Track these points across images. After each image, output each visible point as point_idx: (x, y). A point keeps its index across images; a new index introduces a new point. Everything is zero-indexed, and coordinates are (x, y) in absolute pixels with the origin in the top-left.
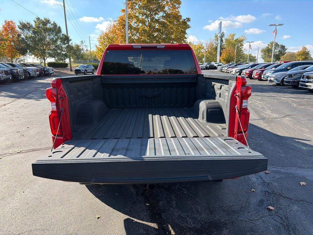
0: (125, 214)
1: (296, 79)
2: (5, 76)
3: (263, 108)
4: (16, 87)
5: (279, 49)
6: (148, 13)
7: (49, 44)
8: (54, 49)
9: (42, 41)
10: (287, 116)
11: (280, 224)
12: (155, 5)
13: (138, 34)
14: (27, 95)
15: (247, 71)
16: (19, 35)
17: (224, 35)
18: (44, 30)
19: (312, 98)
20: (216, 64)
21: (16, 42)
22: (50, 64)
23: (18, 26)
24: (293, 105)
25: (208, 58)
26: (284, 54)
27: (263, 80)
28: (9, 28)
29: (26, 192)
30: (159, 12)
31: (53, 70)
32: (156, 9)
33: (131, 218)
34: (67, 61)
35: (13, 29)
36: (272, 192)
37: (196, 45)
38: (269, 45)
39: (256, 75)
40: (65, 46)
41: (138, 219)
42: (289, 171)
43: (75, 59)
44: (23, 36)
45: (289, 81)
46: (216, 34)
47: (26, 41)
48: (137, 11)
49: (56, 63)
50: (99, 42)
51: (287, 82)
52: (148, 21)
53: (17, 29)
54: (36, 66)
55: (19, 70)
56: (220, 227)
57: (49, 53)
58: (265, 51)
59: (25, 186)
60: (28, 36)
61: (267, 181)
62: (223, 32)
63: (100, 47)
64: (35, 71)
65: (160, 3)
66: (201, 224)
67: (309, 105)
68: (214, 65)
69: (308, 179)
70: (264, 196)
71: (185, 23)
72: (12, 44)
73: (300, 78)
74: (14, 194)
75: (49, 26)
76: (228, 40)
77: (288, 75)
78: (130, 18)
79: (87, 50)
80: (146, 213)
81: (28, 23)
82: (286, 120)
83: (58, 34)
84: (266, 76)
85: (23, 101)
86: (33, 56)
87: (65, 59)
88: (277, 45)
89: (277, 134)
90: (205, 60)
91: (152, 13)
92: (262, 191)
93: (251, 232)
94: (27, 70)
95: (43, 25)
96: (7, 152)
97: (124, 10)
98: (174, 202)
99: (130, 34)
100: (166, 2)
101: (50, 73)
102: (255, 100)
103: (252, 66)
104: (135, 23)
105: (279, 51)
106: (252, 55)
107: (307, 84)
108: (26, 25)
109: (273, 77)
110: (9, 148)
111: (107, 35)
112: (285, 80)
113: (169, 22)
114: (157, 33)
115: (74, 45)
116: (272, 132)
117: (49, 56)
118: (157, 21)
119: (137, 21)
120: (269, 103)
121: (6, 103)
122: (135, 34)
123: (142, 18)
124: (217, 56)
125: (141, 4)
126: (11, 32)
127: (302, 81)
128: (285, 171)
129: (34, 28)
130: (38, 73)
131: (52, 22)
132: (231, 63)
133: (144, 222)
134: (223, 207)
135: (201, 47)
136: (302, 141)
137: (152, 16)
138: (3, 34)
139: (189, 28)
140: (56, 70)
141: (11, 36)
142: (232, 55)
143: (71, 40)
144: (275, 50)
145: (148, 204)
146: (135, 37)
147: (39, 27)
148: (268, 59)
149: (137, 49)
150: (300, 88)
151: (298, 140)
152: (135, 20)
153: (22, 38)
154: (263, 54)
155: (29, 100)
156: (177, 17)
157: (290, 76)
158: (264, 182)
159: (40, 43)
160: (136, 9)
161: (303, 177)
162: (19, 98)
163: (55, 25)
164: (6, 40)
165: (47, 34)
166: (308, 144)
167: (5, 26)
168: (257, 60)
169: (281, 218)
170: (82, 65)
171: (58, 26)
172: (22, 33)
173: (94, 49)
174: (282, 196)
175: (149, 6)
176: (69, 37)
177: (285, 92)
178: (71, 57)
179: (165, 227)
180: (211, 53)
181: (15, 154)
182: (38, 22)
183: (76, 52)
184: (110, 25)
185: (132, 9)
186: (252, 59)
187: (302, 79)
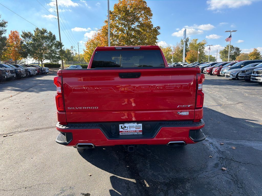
0: (111, 173)
1: (248, 74)
2: (10, 74)
3: (220, 97)
4: (19, 83)
5: (235, 51)
6: (126, 23)
7: (45, 49)
8: (50, 53)
9: (40, 46)
10: (240, 103)
11: (231, 179)
12: (131, 17)
13: (118, 40)
14: (28, 89)
15: (208, 69)
16: (22, 42)
17: (188, 40)
18: (42, 38)
19: (261, 89)
20: (182, 63)
21: (19, 48)
22: (46, 65)
23: (21, 35)
24: (245, 95)
25: (175, 59)
26: (239, 55)
27: (221, 76)
28: (14, 37)
29: (34, 159)
30: (135, 22)
31: (48, 70)
32: (132, 20)
33: (116, 176)
34: (60, 62)
35: (17, 37)
36: (225, 157)
37: (165, 49)
38: (226, 48)
39: (215, 72)
40: (59, 50)
41: (121, 176)
42: (239, 143)
43: (66, 61)
44: (25, 43)
45: (242, 76)
46: (182, 39)
47: (27, 46)
48: (117, 21)
49: (51, 64)
50: (86, 47)
51: (240, 77)
52: (126, 29)
53: (20, 37)
54: (35, 66)
55: (21, 69)
56: (184, 181)
57: (46, 56)
58: (223, 53)
59: (32, 154)
60: (29, 42)
61: (221, 150)
62: (188, 38)
63: (87, 51)
64: (34, 71)
65: (135, 15)
66: (169, 179)
67: (258, 94)
68: (180, 65)
69: (254, 149)
70: (219, 160)
71: (156, 30)
72: (16, 49)
73: (251, 73)
74: (25, 160)
76: (192, 44)
77: (241, 71)
78: (111, 28)
79: (76, 54)
80: (127, 172)
81: (29, 33)
82: (239, 106)
83: (53, 41)
84: (224, 73)
85: (26, 94)
86: (33, 59)
87: (58, 61)
88: (232, 47)
89: (231, 116)
90: (173, 60)
91: (130, 23)
92: (217, 157)
93: (208, 185)
94: (28, 70)
95: (41, 34)
96: (16, 130)
97: (107, 21)
98: (148, 165)
99: (112, 40)
100: (140, 15)
101: (46, 72)
102: (214, 91)
103: (212, 65)
104: (115, 31)
105: (235, 52)
106: (212, 56)
107: (257, 78)
108: (28, 34)
109: (229, 73)
110: (18, 128)
111: (92, 41)
112: (239, 75)
113: (143, 30)
114: (134, 39)
115: (65, 50)
116: (227, 115)
117: (45, 58)
118: (133, 29)
119: (117, 30)
120: (225, 93)
121: (12, 95)
122: (116, 40)
123: (121, 28)
124: (183, 57)
125: (120, 16)
126: (16, 40)
127: (253, 76)
128: (237, 143)
129: (34, 37)
130: (36, 72)
131: (48, 32)
132: (194, 63)
133: (125, 179)
134: (186, 168)
135: (169, 50)
136: (251, 121)
137: (129, 25)
138: (9, 41)
139: (159, 34)
140: (51, 70)
141: (15, 43)
142: (195, 56)
143: (63, 46)
144: (231, 52)
145: (128, 166)
146: (116, 43)
147: (38, 36)
148: (226, 59)
149: (119, 50)
150: (252, 82)
151: (248, 121)
152: (115, 29)
153: (24, 44)
154: (221, 55)
155: (30, 93)
156: (149, 26)
157: (243, 72)
158: (219, 151)
159: (39, 48)
160: (116, 20)
161: (251, 147)
162: (23, 91)
163: (51, 34)
164: (12, 46)
165: (44, 41)
166: (256, 123)
167: (11, 35)
168: (216, 60)
169: (232, 176)
170: (72, 65)
171: (53, 34)
172: (24, 41)
173: (82, 53)
174: (233, 160)
175: (127, 17)
176: (62, 43)
177: (239, 85)
178: (63, 60)
179: (142, 181)
180: (178, 55)
181: (23, 132)
182: (37, 32)
183: (67, 56)
184: (95, 34)
185: (113, 20)
186: (212, 59)
187: (252, 74)
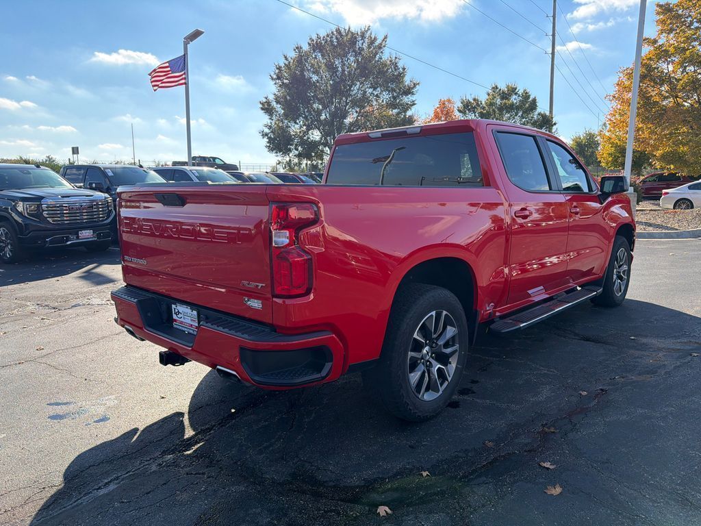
18: (500, 109)
23: (458, 107)
35: (449, 113)
53: (456, 112)
75: (514, 99)
81: (475, 100)
83: (530, 113)
95: (502, 98)
108: (471, 103)
147: (491, 105)
149: (377, 139)
163: (526, 96)
167: (437, 109)
171: (532, 97)
176: (553, 118)
182: (493, 95)
